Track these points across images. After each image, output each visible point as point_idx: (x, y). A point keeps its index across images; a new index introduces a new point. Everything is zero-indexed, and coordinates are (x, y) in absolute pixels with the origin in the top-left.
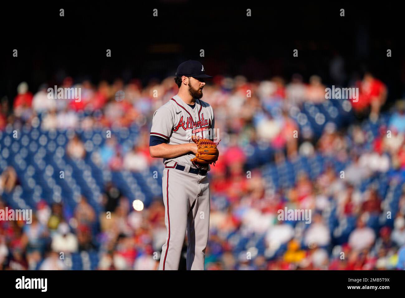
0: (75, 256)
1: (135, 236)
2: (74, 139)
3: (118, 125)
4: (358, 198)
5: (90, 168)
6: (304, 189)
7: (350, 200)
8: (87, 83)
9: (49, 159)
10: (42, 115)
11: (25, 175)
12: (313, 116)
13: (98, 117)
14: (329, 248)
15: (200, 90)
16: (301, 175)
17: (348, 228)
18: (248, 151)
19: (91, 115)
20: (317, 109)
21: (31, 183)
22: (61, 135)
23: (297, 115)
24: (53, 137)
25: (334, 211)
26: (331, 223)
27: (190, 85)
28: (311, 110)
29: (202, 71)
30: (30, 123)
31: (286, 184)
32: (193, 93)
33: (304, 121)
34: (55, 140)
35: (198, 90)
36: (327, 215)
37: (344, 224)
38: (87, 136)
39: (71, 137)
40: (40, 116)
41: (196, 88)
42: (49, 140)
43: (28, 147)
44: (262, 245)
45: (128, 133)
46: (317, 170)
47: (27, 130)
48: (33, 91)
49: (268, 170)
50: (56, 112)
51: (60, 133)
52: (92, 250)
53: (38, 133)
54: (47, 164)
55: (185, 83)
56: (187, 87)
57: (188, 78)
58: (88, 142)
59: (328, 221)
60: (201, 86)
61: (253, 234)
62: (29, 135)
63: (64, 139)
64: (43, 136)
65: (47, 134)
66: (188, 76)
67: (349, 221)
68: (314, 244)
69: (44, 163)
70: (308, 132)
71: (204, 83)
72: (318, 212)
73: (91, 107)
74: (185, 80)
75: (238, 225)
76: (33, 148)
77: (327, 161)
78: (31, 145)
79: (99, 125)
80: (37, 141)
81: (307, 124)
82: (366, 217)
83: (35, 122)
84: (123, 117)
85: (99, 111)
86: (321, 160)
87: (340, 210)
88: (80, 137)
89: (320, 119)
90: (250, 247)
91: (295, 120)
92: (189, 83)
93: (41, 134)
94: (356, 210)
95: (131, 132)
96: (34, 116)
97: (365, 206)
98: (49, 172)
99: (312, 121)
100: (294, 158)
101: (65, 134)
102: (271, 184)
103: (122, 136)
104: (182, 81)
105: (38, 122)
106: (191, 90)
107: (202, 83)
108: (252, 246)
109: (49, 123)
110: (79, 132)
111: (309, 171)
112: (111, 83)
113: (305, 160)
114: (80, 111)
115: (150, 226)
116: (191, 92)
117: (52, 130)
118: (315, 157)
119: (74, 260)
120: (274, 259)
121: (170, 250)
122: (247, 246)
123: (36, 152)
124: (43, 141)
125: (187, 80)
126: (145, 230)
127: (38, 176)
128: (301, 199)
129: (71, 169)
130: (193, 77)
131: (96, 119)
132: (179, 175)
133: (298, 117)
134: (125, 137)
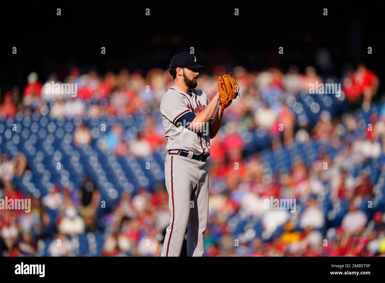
0: (82, 238)
1: (139, 218)
2: (81, 126)
3: (123, 113)
4: (351, 183)
5: (96, 154)
6: (299, 174)
7: (343, 184)
8: (94, 74)
9: (57, 145)
10: (51, 103)
11: (35, 161)
12: (308, 105)
13: (104, 105)
14: (323, 231)
15: (194, 80)
16: (297, 161)
17: (341, 212)
18: (247, 138)
19: (98, 103)
20: (313, 99)
21: (40, 168)
22: (69, 123)
23: (293, 104)
24: (60, 125)
25: (328, 195)
26: (325, 206)
27: (184, 76)
28: (307, 100)
29: (195, 61)
30: (39, 111)
31: (283, 169)
32: (188, 84)
33: (300, 110)
34: (63, 127)
35: (193, 80)
36: (321, 199)
37: (337, 207)
38: (93, 124)
39: (78, 124)
40: (49, 105)
41: (191, 78)
42: (57, 127)
43: (37, 134)
44: (259, 228)
45: (133, 120)
46: (312, 157)
47: (36, 117)
48: (42, 81)
49: (266, 156)
50: (63, 100)
51: (68, 120)
52: (98, 232)
53: (47, 121)
54: (55, 150)
55: (180, 74)
56: (182, 78)
57: (182, 69)
58: (95, 129)
59: (322, 205)
60: (195, 76)
61: (251, 217)
62: (38, 122)
63: (72, 126)
64: (52, 123)
65: (55, 121)
66: (182, 67)
67: (342, 205)
68: (309, 227)
69: (53, 148)
70: (303, 120)
71: (198, 73)
72: (314, 197)
73: (97, 96)
74: (180, 71)
75: (237, 209)
76: (42, 135)
77: (322, 148)
78: (40, 132)
79: (106, 113)
80: (46, 128)
81: (303, 113)
82: (358, 201)
83: (43, 110)
84: (128, 105)
85: (105, 99)
86: (316, 147)
87: (334, 194)
88: (87, 124)
89: (315, 108)
90: (248, 229)
91: (291, 109)
92: (184, 74)
93: (50, 121)
94: (349, 194)
95: (135, 120)
96: (43, 104)
97: (357, 191)
98: (57, 157)
99: (307, 110)
100: (290, 144)
101: (72, 121)
102: (268, 169)
103: (127, 124)
104: (177, 73)
105: (48, 110)
106: (186, 80)
107: (195, 73)
108: (251, 228)
109: (57, 111)
110: (86, 119)
111: (304, 157)
112: (116, 72)
113: (301, 146)
114: (86, 100)
115: (153, 209)
116: (186, 82)
117: (60, 118)
118: (310, 144)
119: (81, 241)
120: (271, 241)
121: (174, 232)
122: (245, 228)
123: (45, 138)
124: (52, 128)
125: (181, 71)
126: (148, 212)
127: (47, 162)
128: (296, 184)
129: (78, 154)
130: (187, 68)
131: (102, 107)
132: (183, 161)
133: (294, 106)
134: (130, 124)
